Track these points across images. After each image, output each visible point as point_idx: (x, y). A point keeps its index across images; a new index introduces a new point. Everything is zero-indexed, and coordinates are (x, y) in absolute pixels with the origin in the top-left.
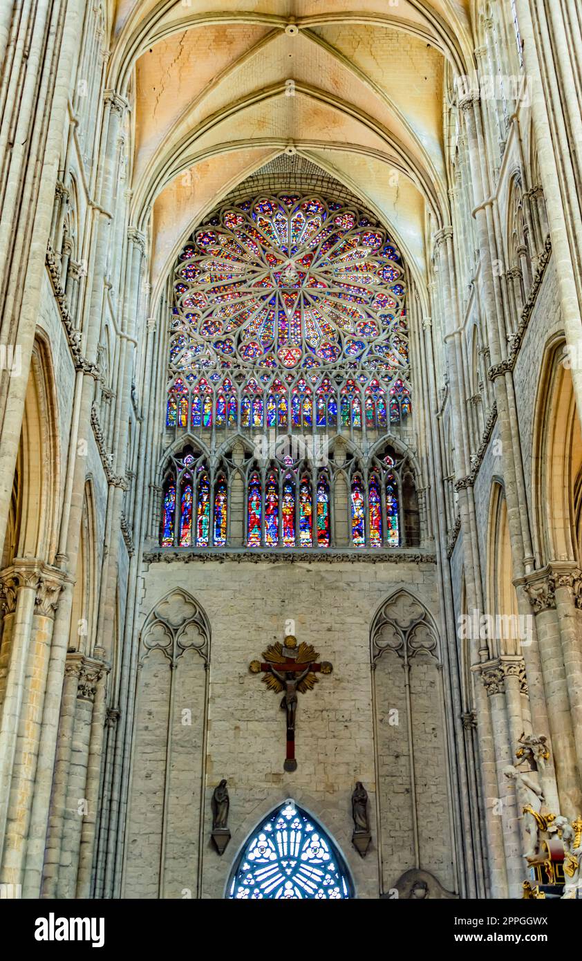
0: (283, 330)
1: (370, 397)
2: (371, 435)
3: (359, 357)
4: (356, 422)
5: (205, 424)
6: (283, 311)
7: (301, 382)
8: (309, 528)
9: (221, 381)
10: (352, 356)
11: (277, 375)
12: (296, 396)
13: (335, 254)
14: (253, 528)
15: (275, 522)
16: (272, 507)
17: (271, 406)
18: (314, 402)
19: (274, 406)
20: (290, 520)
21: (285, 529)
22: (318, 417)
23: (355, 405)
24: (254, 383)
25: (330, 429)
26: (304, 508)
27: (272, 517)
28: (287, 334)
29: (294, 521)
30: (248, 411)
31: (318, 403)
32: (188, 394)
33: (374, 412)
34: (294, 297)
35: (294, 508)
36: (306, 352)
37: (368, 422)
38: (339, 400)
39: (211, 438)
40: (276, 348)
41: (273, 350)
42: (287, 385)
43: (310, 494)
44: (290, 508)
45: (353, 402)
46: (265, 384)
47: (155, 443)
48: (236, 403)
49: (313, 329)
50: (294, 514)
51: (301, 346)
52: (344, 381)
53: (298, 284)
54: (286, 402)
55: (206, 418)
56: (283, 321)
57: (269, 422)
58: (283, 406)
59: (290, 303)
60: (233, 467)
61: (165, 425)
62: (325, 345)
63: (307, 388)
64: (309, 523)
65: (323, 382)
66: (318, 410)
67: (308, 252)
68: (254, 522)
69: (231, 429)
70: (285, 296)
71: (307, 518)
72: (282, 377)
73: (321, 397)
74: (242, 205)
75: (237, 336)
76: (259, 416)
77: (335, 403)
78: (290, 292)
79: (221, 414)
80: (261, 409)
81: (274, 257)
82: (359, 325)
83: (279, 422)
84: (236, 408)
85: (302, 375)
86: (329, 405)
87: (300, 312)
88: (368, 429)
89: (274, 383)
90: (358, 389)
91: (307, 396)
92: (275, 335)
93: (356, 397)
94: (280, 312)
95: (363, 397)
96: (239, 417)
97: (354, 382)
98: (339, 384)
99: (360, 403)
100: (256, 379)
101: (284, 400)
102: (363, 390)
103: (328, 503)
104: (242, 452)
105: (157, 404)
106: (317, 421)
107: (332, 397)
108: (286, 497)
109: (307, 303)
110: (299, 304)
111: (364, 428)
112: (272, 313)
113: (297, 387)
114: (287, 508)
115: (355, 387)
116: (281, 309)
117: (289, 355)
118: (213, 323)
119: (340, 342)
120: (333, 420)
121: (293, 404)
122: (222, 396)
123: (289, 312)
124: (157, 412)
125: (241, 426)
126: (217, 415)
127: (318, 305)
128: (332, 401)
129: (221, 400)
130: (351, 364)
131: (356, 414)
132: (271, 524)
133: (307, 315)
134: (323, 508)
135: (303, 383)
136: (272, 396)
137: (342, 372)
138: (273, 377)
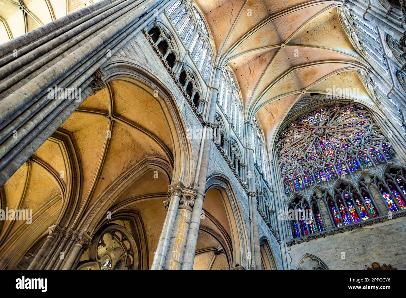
0: (324, 147)
1: (372, 154)
2: (379, 166)
3: (361, 143)
4: (370, 164)
5: (301, 187)
6: (321, 142)
7: (338, 160)
8: (367, 216)
9: (303, 171)
10: (357, 143)
11: (326, 161)
12: (337, 165)
13: (336, 118)
14: (338, 223)
15: (348, 218)
16: (344, 212)
17: (328, 172)
18: (346, 164)
19: (329, 172)
20: (355, 215)
21: (354, 219)
22: (351, 169)
23: (366, 159)
24: (317, 167)
25: (358, 171)
26: (360, 208)
27: (346, 216)
28: (326, 147)
29: (357, 214)
30: (318, 177)
31: (348, 164)
32: (291, 180)
33: (377, 158)
34: (324, 136)
35: (355, 209)
36: (336, 149)
37: (375, 163)
38: (358, 160)
39: (305, 191)
40: (322, 153)
41: (322, 154)
42: (331, 163)
43: (361, 202)
44: (353, 210)
45: (365, 158)
46: (322, 165)
47: (282, 200)
48: (312, 176)
49: (336, 142)
50: (356, 212)
51: (333, 149)
52: (357, 153)
53: (324, 132)
54: (334, 169)
55: (301, 186)
56: (323, 144)
57: (329, 178)
58: (333, 171)
59: (323, 138)
60: (318, 198)
61: (284, 193)
62: (343, 145)
63: (341, 161)
64: (365, 213)
65: (347, 156)
66: (349, 167)
67: (325, 122)
68: (338, 221)
69: (313, 185)
70: (320, 137)
71: (364, 211)
72: (329, 161)
73: (349, 161)
74: (296, 120)
75: (305, 155)
76: (324, 177)
77: (356, 161)
78: (322, 136)
79: (307, 182)
80: (323, 175)
81: (312, 129)
82: (356, 134)
83: (333, 176)
84: (313, 178)
85: (337, 157)
86: (354, 163)
87: (328, 139)
88: (376, 165)
89: (326, 164)
90: (365, 153)
91: (342, 163)
92: (321, 149)
93: (365, 156)
94: (320, 142)
95: (369, 155)
96: (315, 180)
97: (362, 152)
98: (355, 154)
99: (368, 158)
100: (318, 165)
101: (332, 168)
102: (367, 152)
103: (372, 202)
104: (320, 192)
105: (279, 186)
106: (351, 171)
107: (354, 160)
108: (350, 206)
109: (330, 136)
110: (327, 137)
111: (374, 165)
112: (317, 144)
113: (337, 162)
114: (352, 210)
115: (363, 153)
116: (320, 141)
117: (329, 154)
118: (295, 155)
119: (349, 141)
120: (358, 167)
121: (337, 168)
122: (305, 176)
123: (324, 141)
124: (280, 189)
125: (317, 183)
126: (305, 183)
127: (335, 134)
128: (354, 161)
129: (305, 177)
130: (358, 147)
131: (369, 162)
132: (346, 219)
133: (332, 139)
134: (370, 205)
135: (339, 160)
136: (326, 169)
137: (355, 150)
138: (325, 162)
